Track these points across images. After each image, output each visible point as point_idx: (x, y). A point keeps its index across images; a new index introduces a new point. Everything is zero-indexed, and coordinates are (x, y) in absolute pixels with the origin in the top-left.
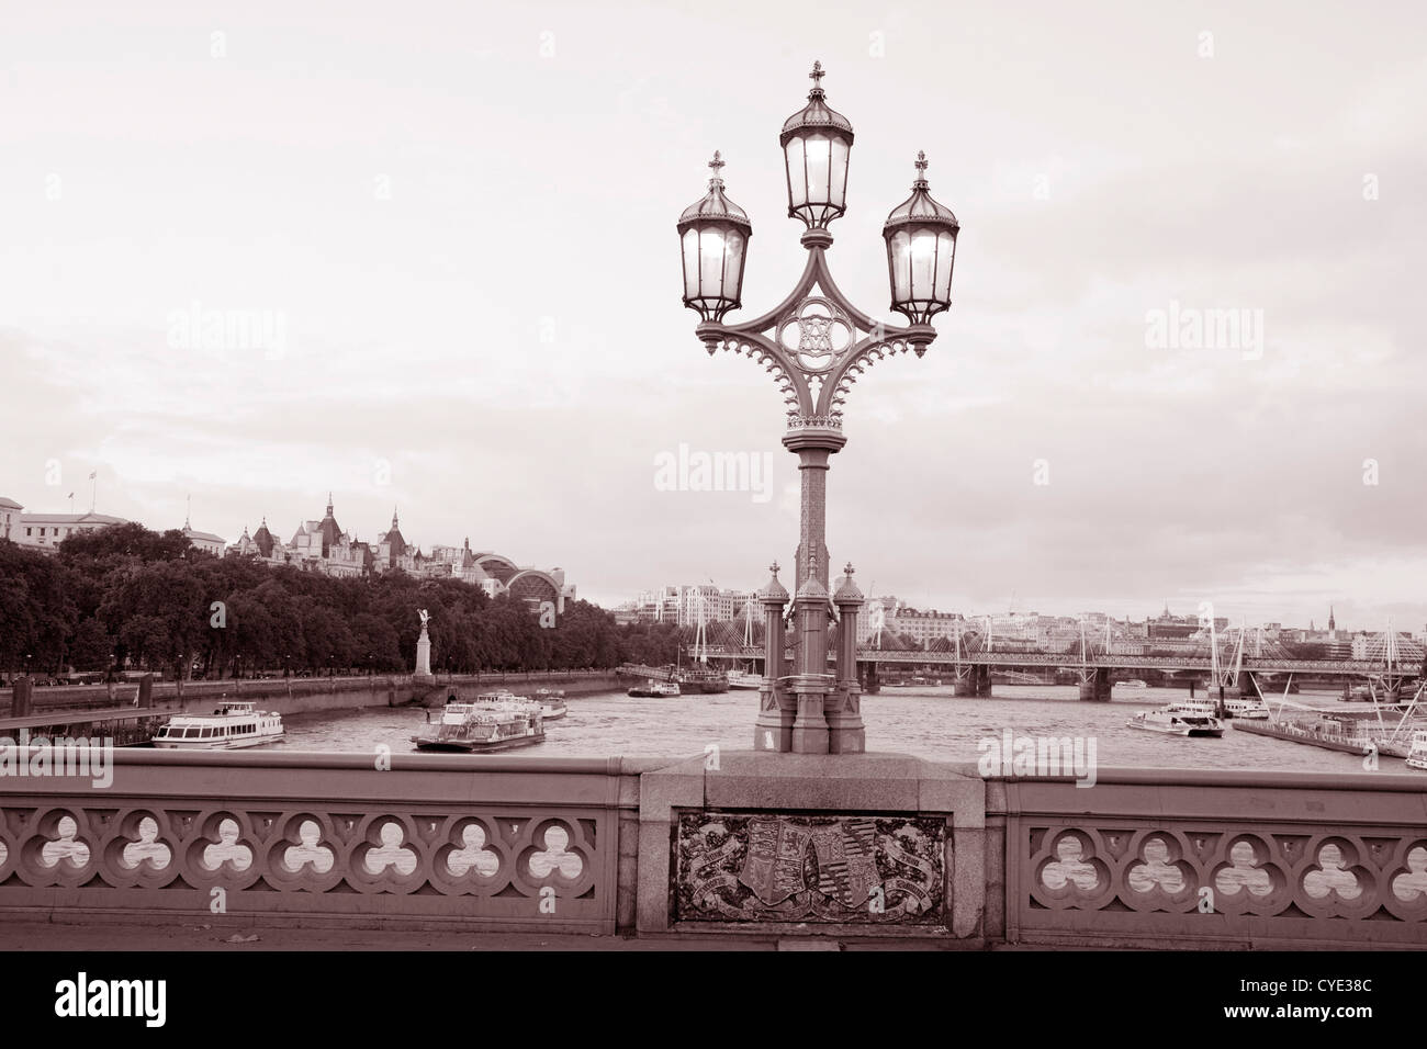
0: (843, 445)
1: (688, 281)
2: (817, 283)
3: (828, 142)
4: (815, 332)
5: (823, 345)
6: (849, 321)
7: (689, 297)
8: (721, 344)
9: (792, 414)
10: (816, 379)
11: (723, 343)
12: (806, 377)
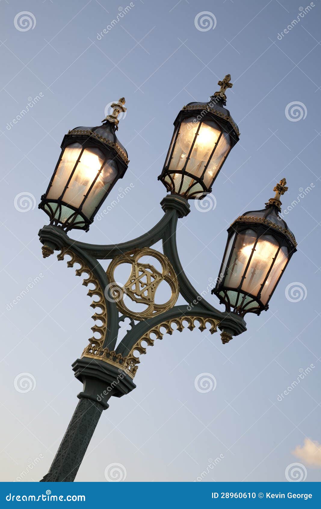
0: (130, 390)
1: (53, 184)
2: (161, 241)
3: (219, 133)
4: (144, 280)
5: (146, 294)
6: (176, 284)
7: (49, 197)
8: (57, 253)
9: (93, 341)
10: (127, 320)
11: (59, 252)
12: (120, 315)
